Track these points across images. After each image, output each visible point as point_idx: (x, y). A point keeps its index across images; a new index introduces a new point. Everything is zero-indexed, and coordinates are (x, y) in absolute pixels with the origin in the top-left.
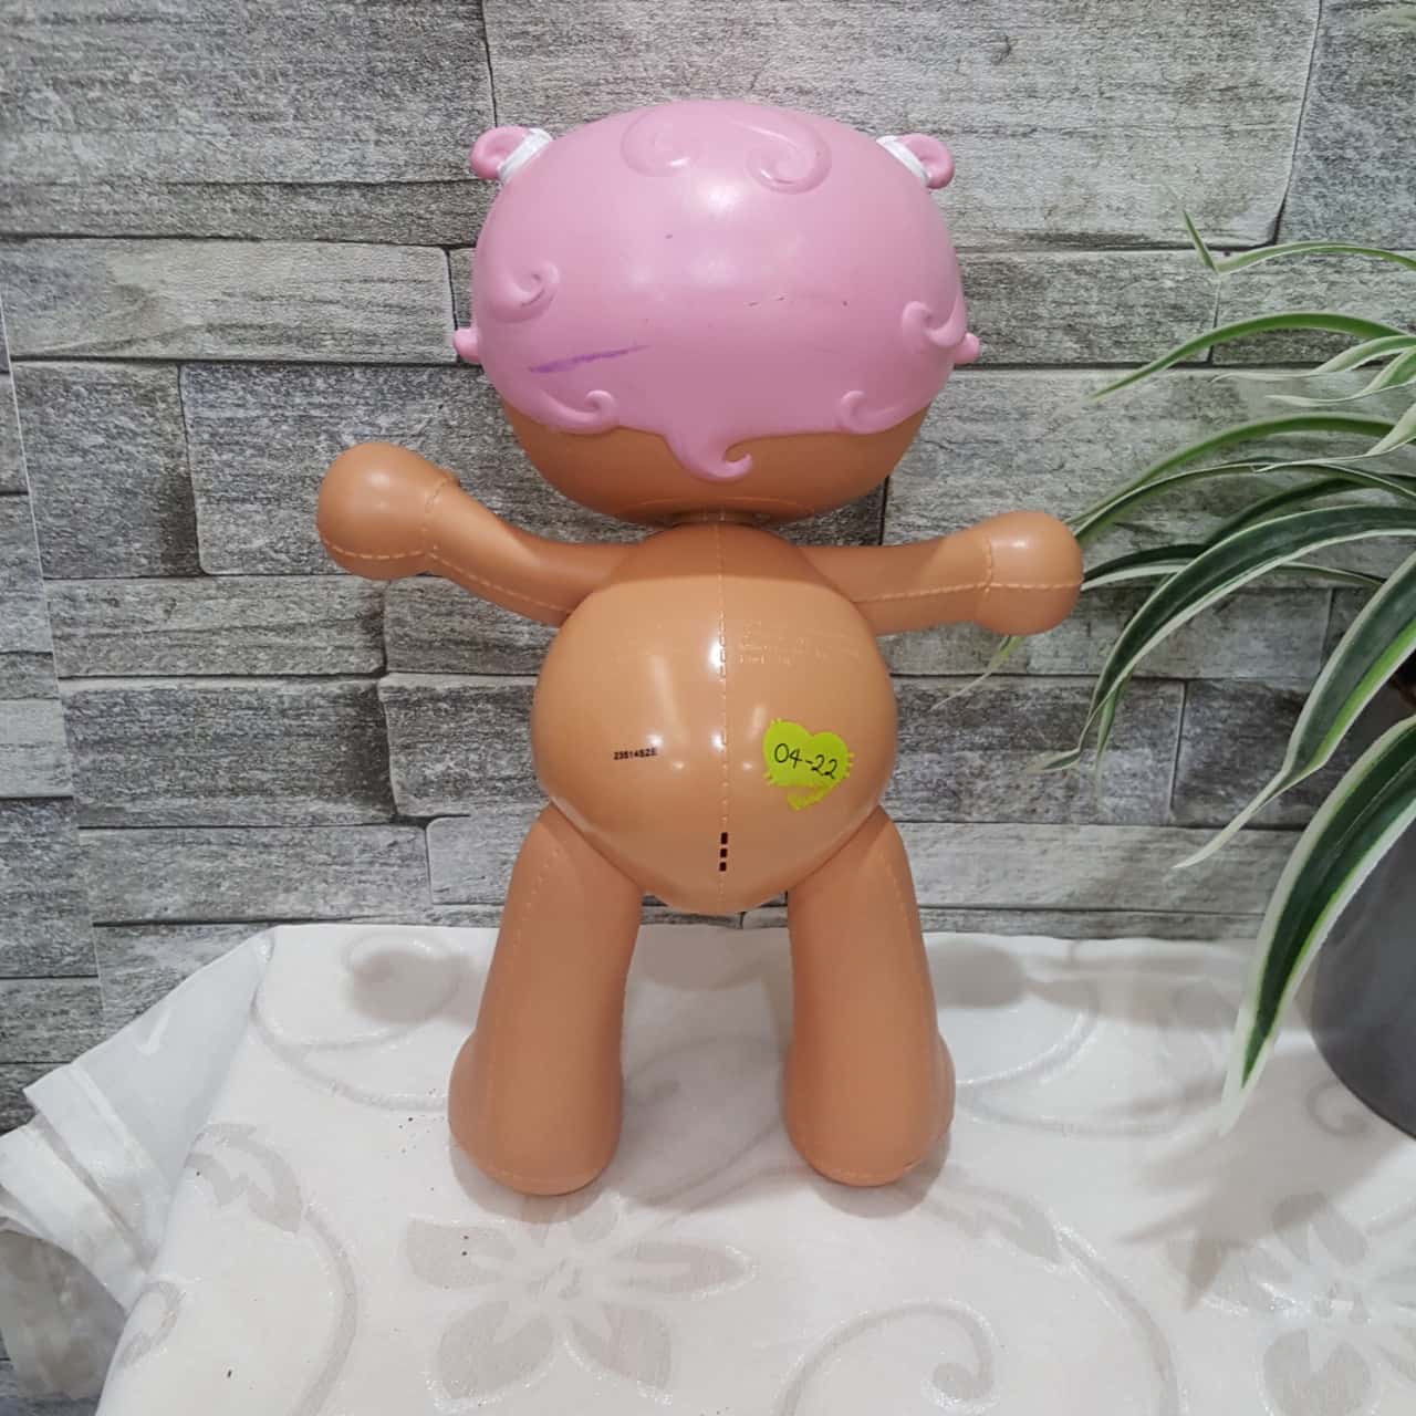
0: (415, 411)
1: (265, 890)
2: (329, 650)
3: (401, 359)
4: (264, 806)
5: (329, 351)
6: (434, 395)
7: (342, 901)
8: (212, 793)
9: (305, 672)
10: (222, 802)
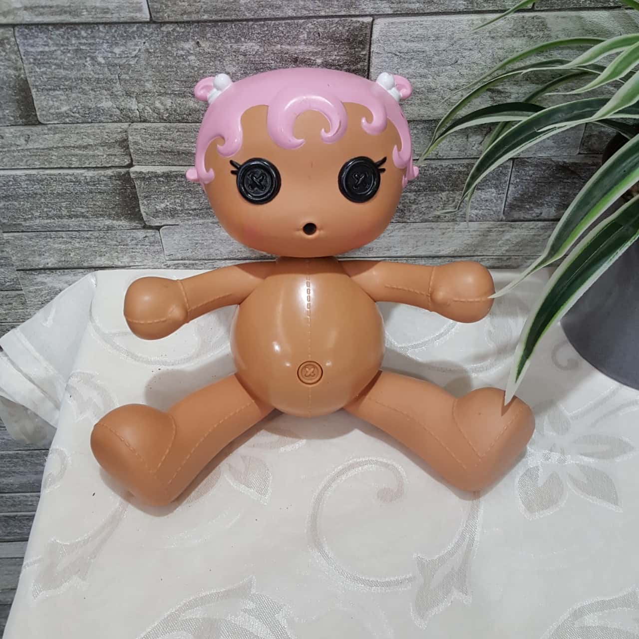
0: (131, 45)
1: (90, 256)
2: (105, 156)
3: (122, 20)
4: (84, 222)
5: (85, 17)
6: (140, 37)
7: (126, 260)
8: (61, 217)
9: (95, 166)
10: (65, 221)
